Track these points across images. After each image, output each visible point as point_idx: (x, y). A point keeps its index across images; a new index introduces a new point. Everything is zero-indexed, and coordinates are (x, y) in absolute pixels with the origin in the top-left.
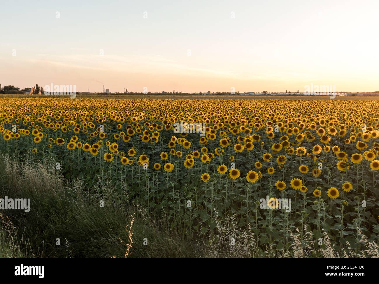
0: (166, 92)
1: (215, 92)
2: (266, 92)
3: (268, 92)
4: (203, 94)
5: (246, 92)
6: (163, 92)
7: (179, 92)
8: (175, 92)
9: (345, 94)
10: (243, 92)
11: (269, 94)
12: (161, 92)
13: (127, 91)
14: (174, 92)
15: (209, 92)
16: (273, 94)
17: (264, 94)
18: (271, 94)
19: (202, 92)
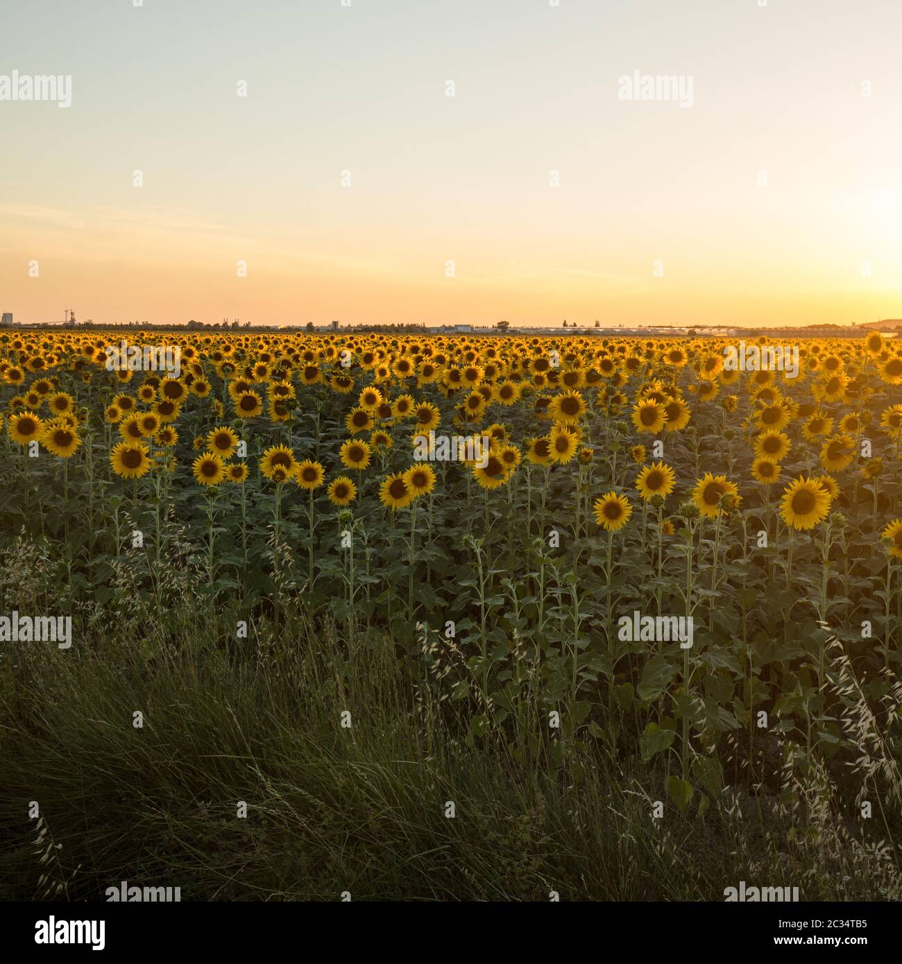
0: (200, 324)
1: (354, 324)
2: (507, 323)
3: (512, 325)
4: (318, 330)
5: (447, 325)
6: (192, 323)
7: (241, 324)
8: (230, 324)
9: (731, 330)
10: (439, 326)
11: (513, 331)
12: (186, 323)
13: (73, 320)
14: (225, 324)
15: (335, 323)
16: (527, 331)
17: (500, 330)
18: (522, 331)
19: (314, 325)
